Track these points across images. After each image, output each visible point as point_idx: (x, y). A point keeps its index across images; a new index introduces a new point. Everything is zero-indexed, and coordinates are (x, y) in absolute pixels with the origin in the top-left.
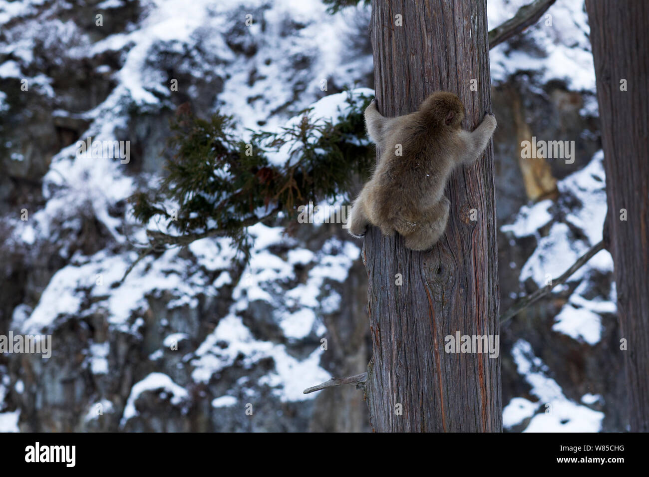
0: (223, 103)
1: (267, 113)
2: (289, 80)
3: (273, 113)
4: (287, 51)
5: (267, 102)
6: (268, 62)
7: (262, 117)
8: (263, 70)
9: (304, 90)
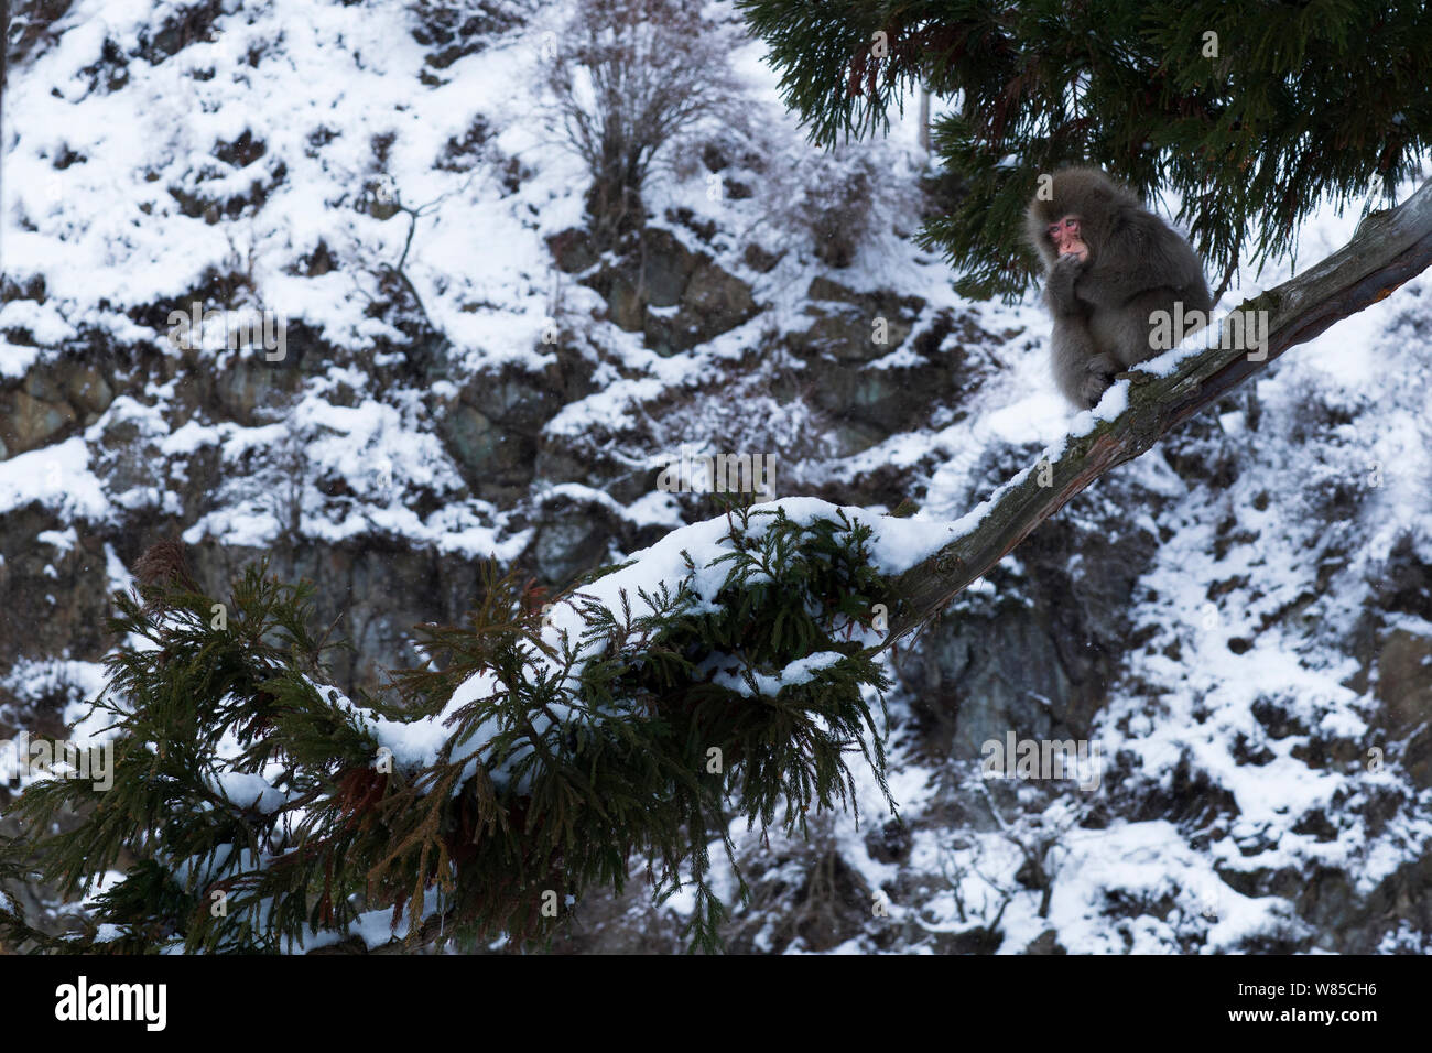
0: (1153, 596)
1: (1256, 621)
2: (1310, 544)
3: (1268, 621)
4: (1306, 474)
5: (1257, 596)
6: (1261, 502)
7: (1242, 630)
8: (1250, 519)
9: (1343, 567)
